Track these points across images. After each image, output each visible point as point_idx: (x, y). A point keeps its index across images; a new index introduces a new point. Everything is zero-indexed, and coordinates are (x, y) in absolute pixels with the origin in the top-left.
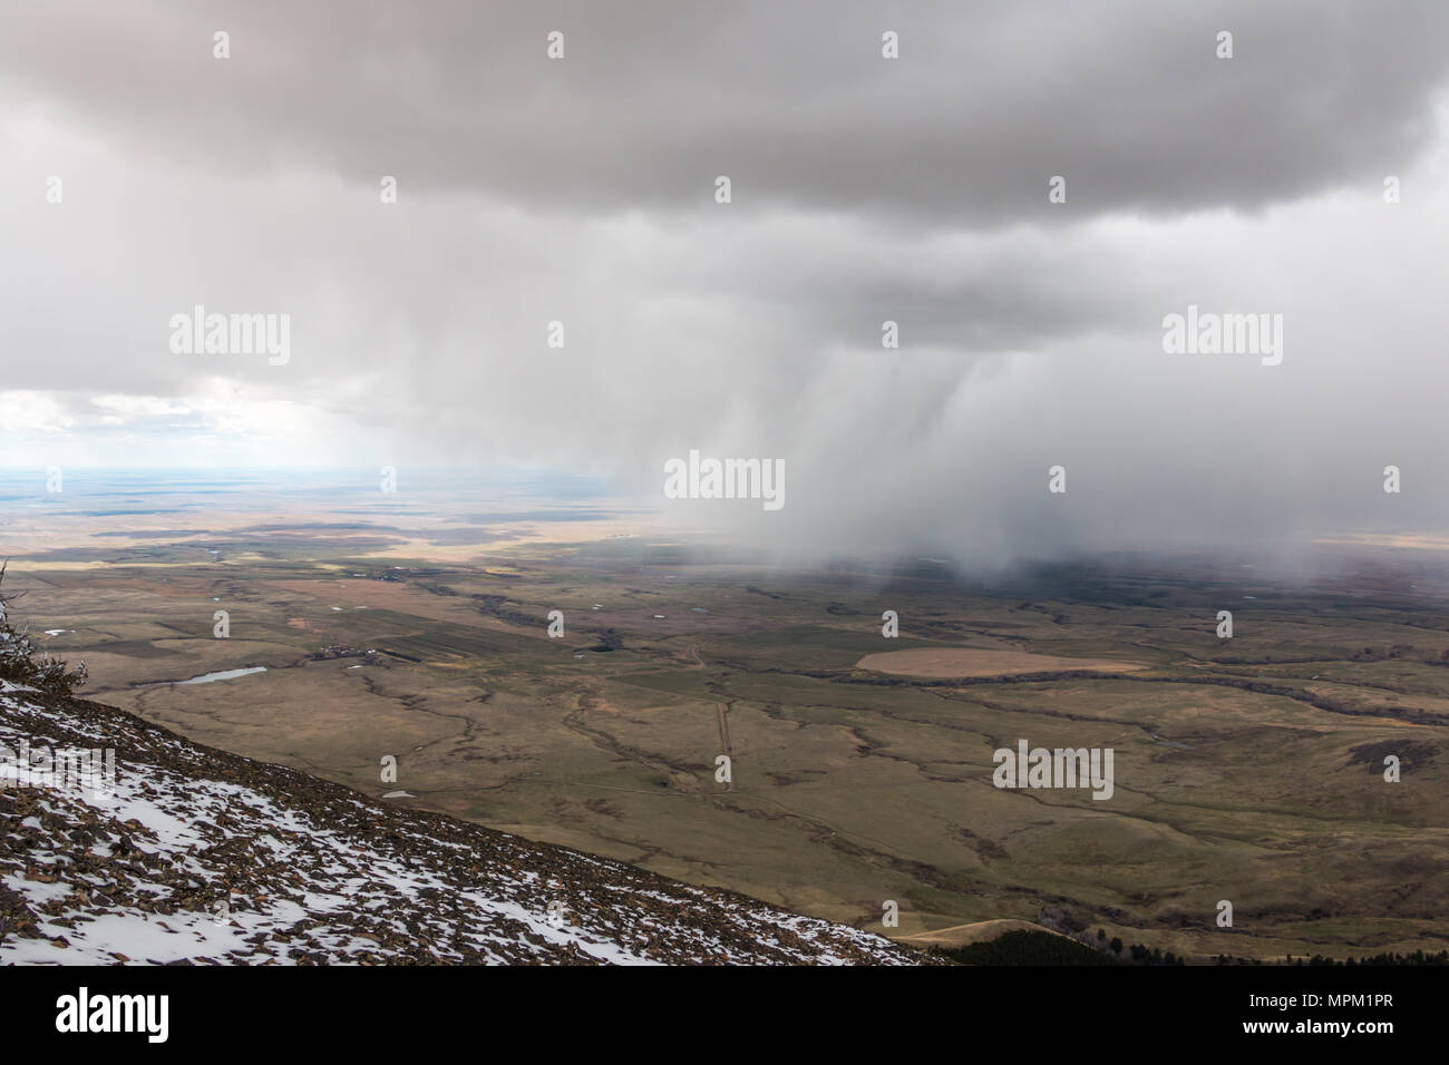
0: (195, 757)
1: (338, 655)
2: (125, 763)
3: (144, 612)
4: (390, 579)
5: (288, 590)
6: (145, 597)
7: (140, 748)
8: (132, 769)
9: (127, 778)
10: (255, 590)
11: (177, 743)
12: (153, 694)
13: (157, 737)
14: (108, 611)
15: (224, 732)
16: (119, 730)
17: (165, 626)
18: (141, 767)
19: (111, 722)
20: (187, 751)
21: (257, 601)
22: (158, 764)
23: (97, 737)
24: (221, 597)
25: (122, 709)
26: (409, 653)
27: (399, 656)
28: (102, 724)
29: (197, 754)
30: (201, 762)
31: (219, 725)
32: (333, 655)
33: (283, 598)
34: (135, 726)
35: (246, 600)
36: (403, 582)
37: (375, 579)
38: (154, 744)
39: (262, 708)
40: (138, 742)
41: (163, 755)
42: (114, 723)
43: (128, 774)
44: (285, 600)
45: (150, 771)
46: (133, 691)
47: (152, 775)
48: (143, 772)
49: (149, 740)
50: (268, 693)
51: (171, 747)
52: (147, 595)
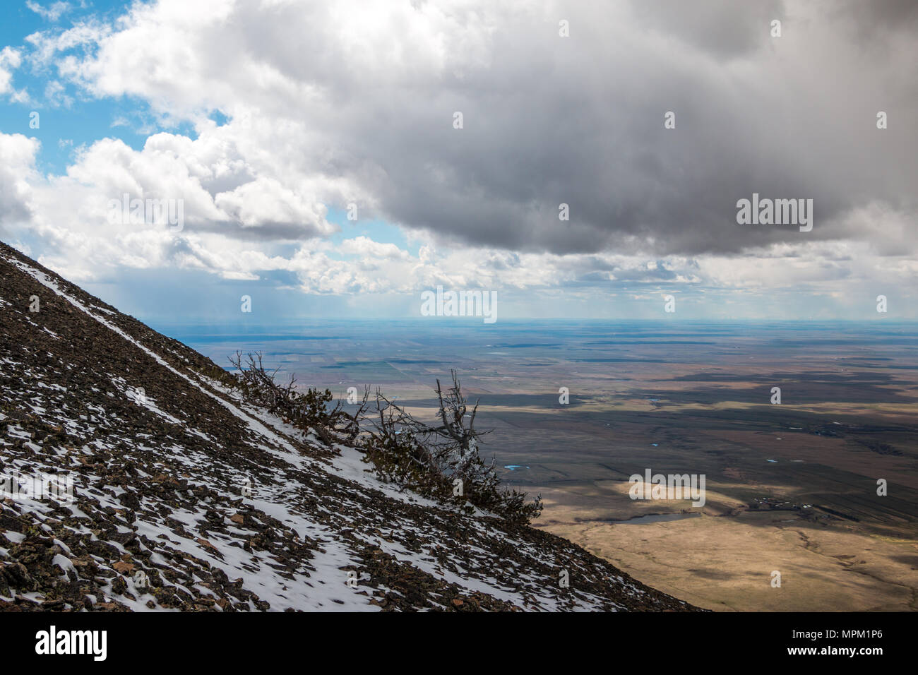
0: (636, 594)
1: (773, 508)
2: (577, 591)
3: (590, 453)
4: (827, 435)
5: (724, 440)
6: (591, 439)
7: (588, 580)
8: (583, 598)
9: (579, 605)
10: (691, 438)
11: (620, 579)
12: (595, 530)
13: (602, 571)
14: (557, 451)
15: (659, 573)
16: (569, 561)
17: (608, 468)
18: (591, 597)
19: (562, 552)
20: (628, 587)
21: (693, 448)
22: (606, 596)
23: (552, 565)
24: (659, 443)
25: (572, 542)
26: (847, 511)
27: (837, 513)
28: (555, 554)
29: (637, 591)
30: (643, 598)
31: (654, 566)
32: (767, 507)
33: (719, 447)
34: (584, 559)
35: (684, 447)
36: (842, 437)
37: (811, 433)
38: (599, 577)
39: (695, 553)
40: (586, 573)
41: (608, 588)
42: (565, 553)
43: (580, 602)
44: (721, 449)
45: (599, 601)
46: (577, 526)
47: (601, 605)
48: (592, 602)
49: (595, 572)
50: (702, 540)
51: (614, 581)
52: (592, 438)
